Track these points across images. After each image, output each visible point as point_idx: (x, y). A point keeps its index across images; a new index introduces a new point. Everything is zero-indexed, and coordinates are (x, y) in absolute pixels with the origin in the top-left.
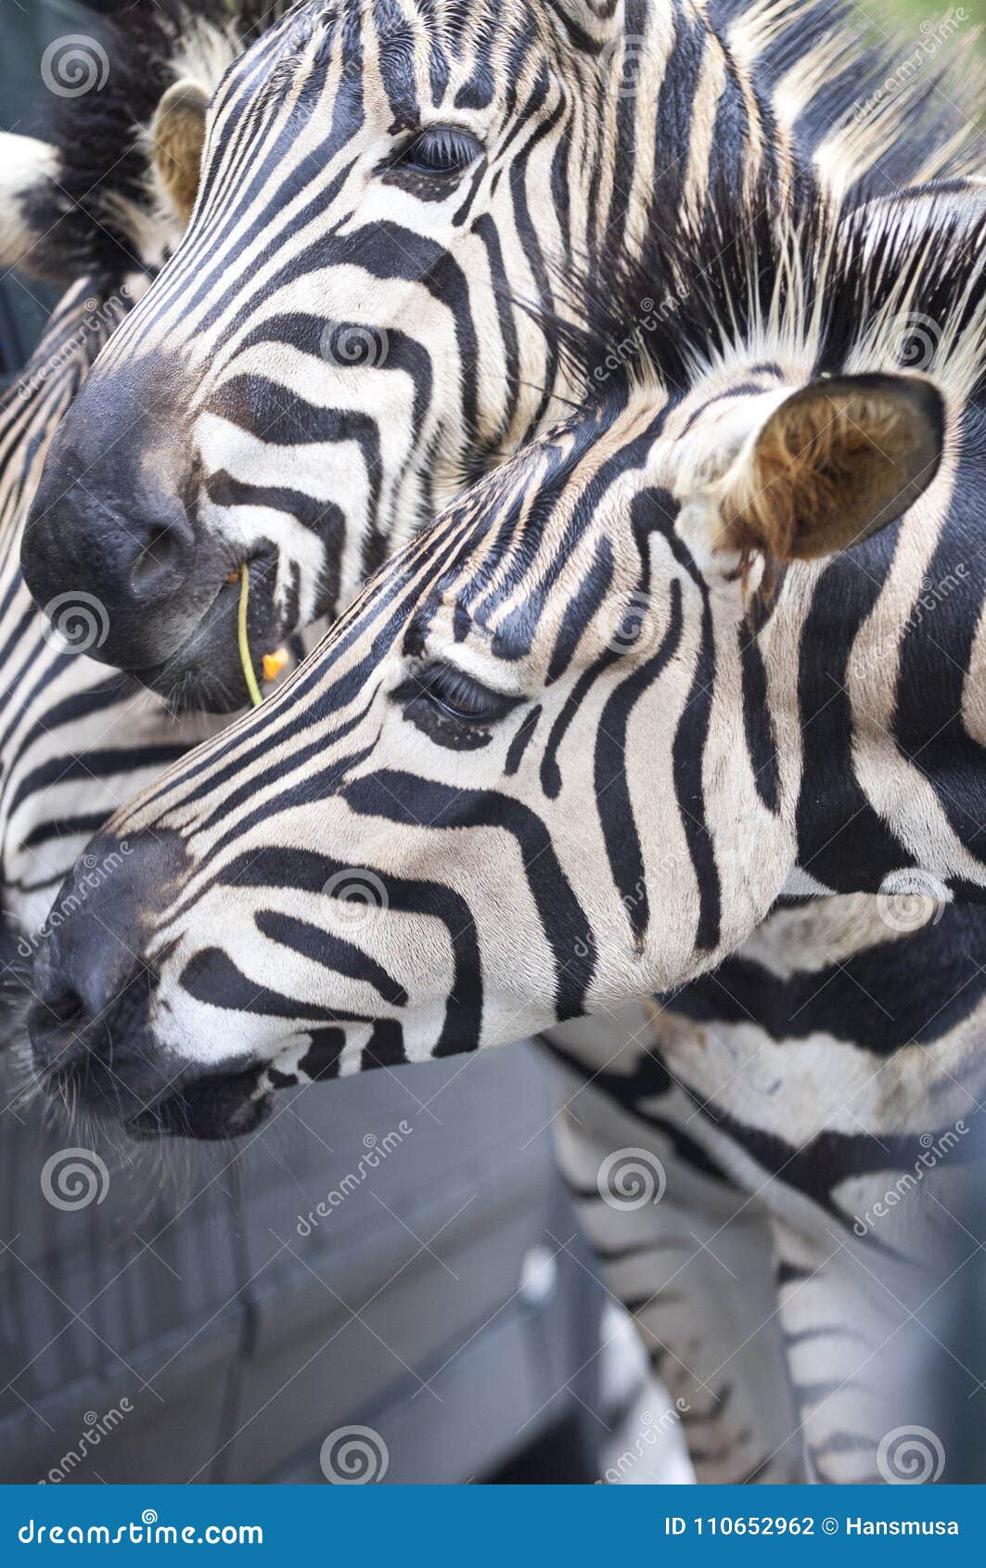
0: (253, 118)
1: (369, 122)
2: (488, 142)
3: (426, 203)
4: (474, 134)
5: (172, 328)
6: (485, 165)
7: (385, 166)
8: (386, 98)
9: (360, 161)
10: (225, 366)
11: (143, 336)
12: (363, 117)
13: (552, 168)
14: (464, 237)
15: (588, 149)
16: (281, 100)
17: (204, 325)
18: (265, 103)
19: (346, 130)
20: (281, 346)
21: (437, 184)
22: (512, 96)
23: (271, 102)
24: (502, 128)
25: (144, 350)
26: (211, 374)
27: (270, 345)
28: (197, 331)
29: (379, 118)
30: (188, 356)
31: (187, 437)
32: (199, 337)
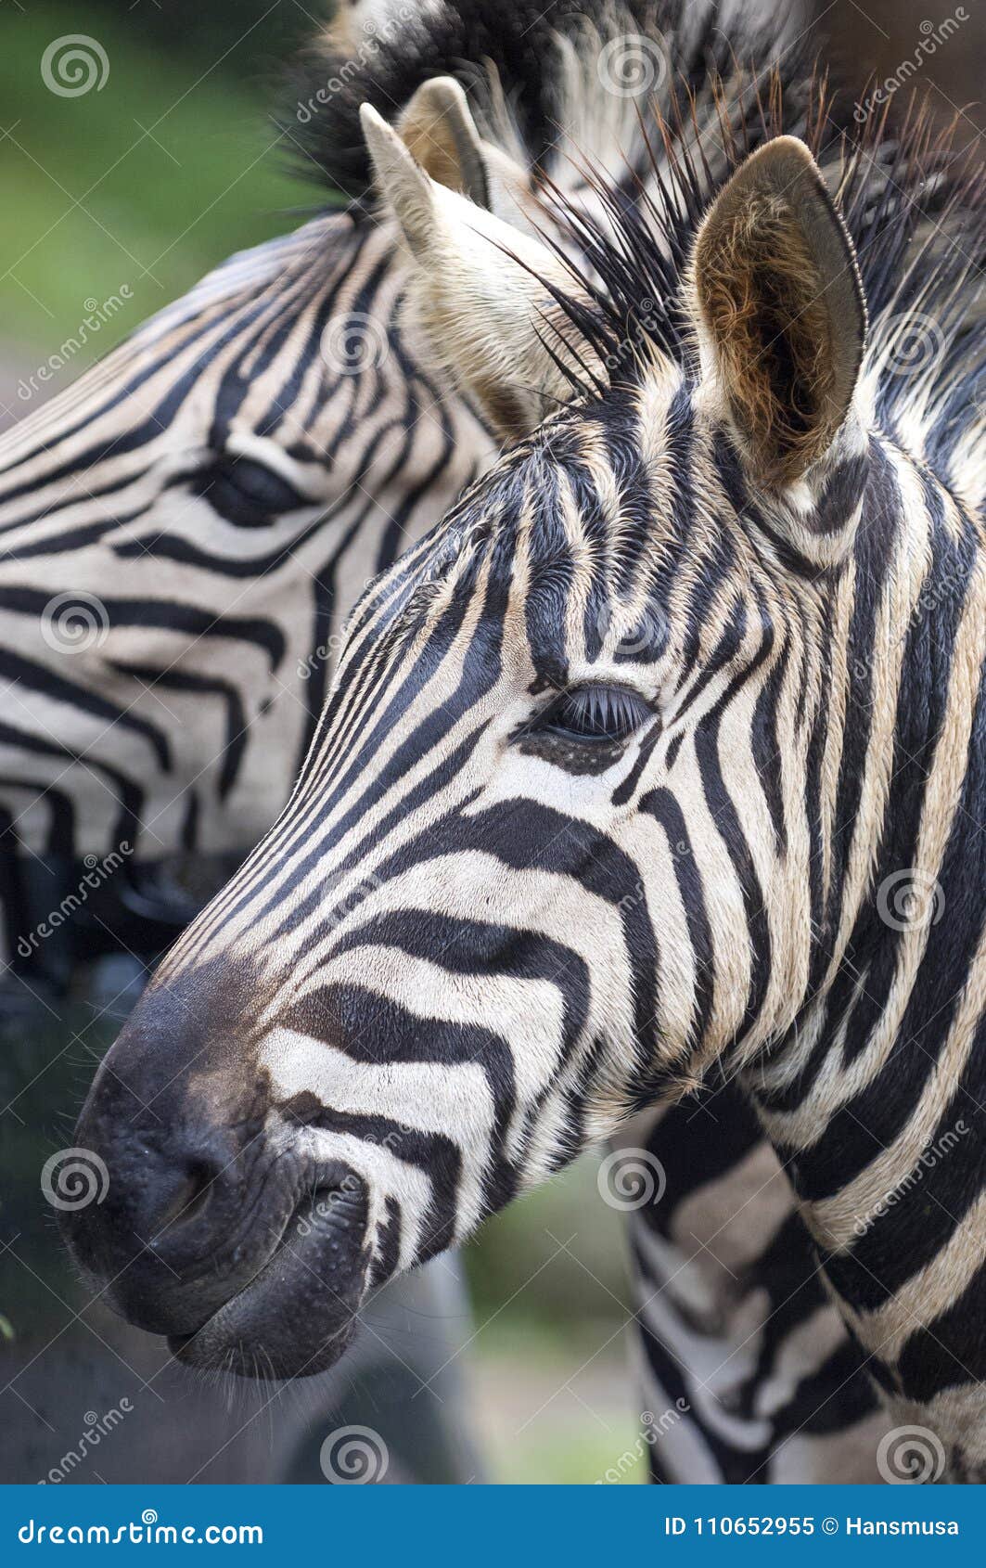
0: (377, 660)
1: (506, 677)
2: (660, 702)
3: (576, 778)
4: (640, 694)
5: (247, 929)
6: (658, 728)
7: (525, 732)
8: (528, 648)
9: (492, 725)
10: (309, 975)
11: (211, 938)
12: (499, 669)
13: (753, 727)
14: (630, 816)
15: (807, 701)
16: (409, 640)
17: (289, 926)
18: (392, 642)
19: (478, 683)
20: (384, 950)
21: (593, 754)
22: (693, 647)
23: (400, 640)
24: (680, 685)
25: (208, 954)
26: (289, 985)
27: (370, 949)
28: (278, 934)
29: (519, 672)
30: (265, 962)
31: (250, 1056)
32: (280, 940)
